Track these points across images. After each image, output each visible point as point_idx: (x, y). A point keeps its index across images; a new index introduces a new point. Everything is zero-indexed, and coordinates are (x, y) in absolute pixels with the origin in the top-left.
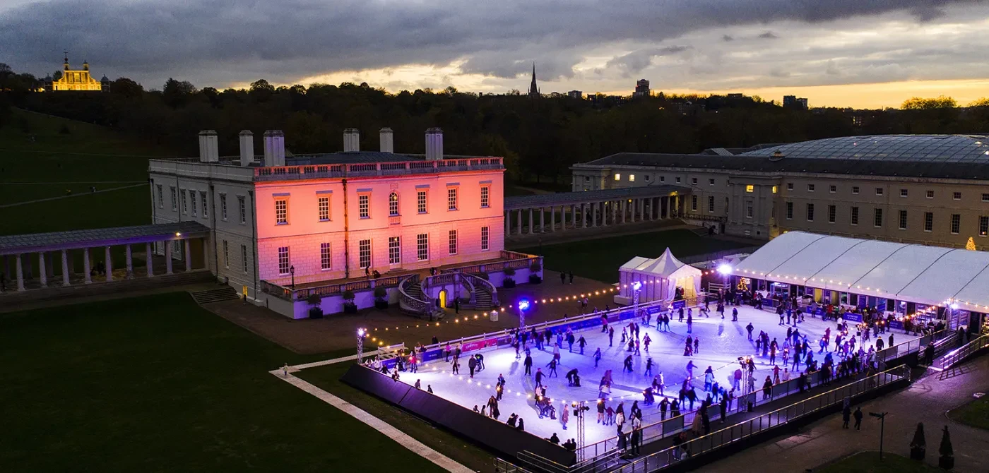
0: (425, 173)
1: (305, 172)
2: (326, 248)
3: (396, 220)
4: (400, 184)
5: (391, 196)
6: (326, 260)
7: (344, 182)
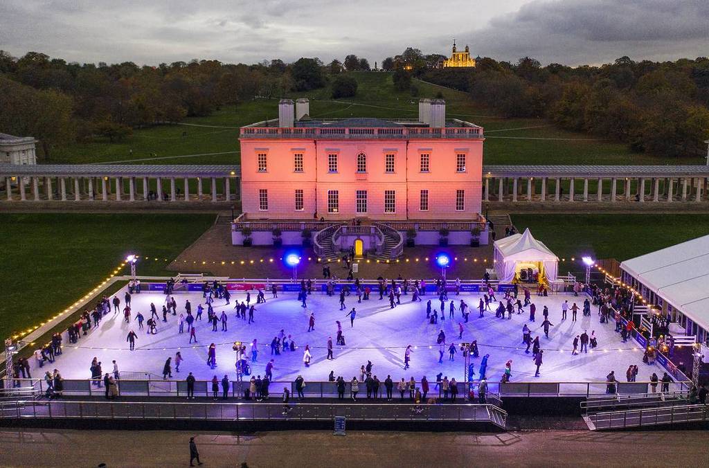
0: (392, 139)
1: (283, 133)
2: (299, 193)
3: (363, 176)
4: (368, 147)
5: (359, 156)
6: (299, 203)
7: (315, 142)
